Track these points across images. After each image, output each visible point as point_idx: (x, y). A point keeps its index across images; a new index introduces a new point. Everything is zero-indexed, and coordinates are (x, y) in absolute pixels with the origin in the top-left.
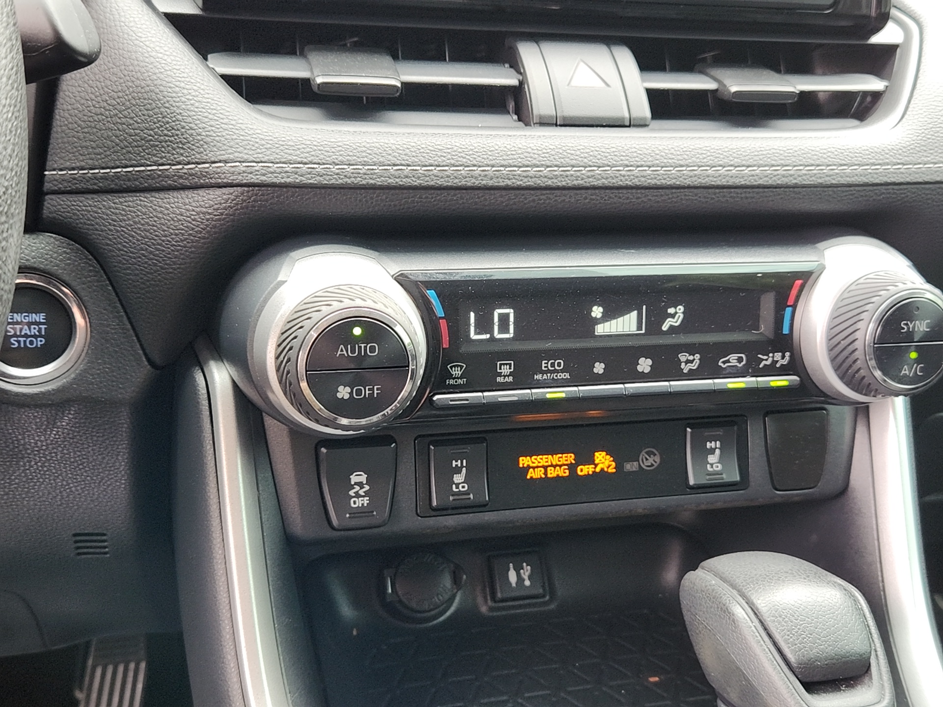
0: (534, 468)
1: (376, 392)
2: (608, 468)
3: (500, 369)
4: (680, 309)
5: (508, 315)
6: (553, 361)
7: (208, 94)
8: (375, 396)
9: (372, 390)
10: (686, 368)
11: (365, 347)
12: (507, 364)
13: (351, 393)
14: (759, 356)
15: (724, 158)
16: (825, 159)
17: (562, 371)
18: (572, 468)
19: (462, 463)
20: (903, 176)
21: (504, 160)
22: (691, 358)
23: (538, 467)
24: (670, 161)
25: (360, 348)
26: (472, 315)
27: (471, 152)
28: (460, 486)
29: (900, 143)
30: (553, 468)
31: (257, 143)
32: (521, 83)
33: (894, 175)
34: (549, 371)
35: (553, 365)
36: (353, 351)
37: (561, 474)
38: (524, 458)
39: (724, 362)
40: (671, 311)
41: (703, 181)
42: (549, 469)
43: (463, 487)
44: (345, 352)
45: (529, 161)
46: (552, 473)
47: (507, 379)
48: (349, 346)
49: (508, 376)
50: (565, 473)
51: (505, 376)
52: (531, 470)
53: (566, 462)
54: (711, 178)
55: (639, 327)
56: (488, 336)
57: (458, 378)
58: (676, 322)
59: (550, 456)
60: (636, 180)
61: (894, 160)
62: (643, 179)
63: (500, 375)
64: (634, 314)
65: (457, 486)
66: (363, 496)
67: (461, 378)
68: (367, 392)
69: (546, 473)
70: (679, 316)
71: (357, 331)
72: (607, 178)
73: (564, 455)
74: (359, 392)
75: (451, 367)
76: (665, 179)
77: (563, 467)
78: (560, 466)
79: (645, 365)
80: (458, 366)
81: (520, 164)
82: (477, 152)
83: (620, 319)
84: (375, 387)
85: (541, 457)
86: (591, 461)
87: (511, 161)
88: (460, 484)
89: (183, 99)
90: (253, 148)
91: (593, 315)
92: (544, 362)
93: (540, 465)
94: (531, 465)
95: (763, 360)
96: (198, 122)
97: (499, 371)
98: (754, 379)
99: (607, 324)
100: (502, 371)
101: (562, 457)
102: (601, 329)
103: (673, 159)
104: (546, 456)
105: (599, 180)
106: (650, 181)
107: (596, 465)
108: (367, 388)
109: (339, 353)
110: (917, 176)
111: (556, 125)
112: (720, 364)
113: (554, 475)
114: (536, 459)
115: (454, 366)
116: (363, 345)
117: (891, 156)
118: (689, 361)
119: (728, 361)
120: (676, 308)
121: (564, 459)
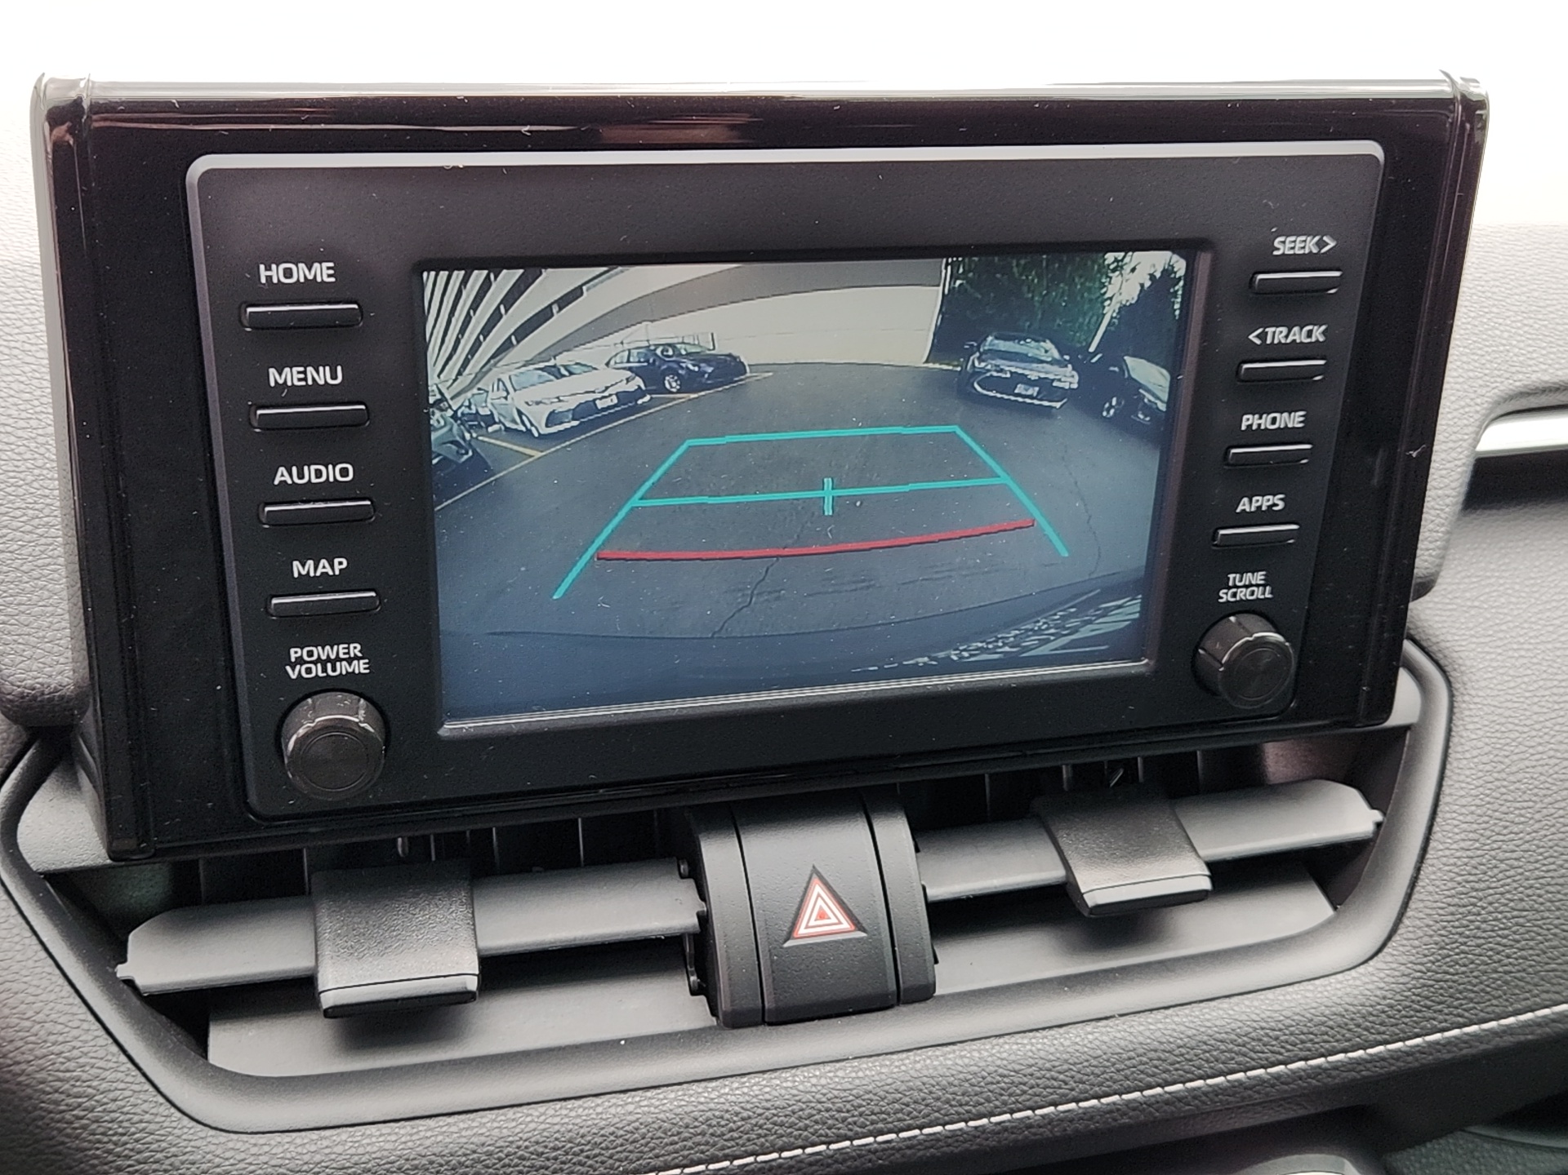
7: (115, 1100)
15: (1060, 1088)
16: (1245, 1055)
20: (1386, 1064)
21: (657, 1156)
24: (960, 1110)
27: (597, 1151)
29: (1384, 998)
32: (705, 919)
33: (1369, 1065)
41: (1020, 1137)
45: (703, 1152)
54: (1033, 1130)
60: (898, 1155)
61: (1371, 1037)
62: (908, 1152)
72: (845, 1161)
76: (949, 1145)
81: (685, 1162)
82: (607, 1148)
87: (669, 1158)
89: (68, 1116)
96: (96, 1162)
103: (967, 1104)
105: (829, 1166)
106: (920, 1153)
110: (1410, 1059)
111: (763, 1022)
117: (1366, 1029)
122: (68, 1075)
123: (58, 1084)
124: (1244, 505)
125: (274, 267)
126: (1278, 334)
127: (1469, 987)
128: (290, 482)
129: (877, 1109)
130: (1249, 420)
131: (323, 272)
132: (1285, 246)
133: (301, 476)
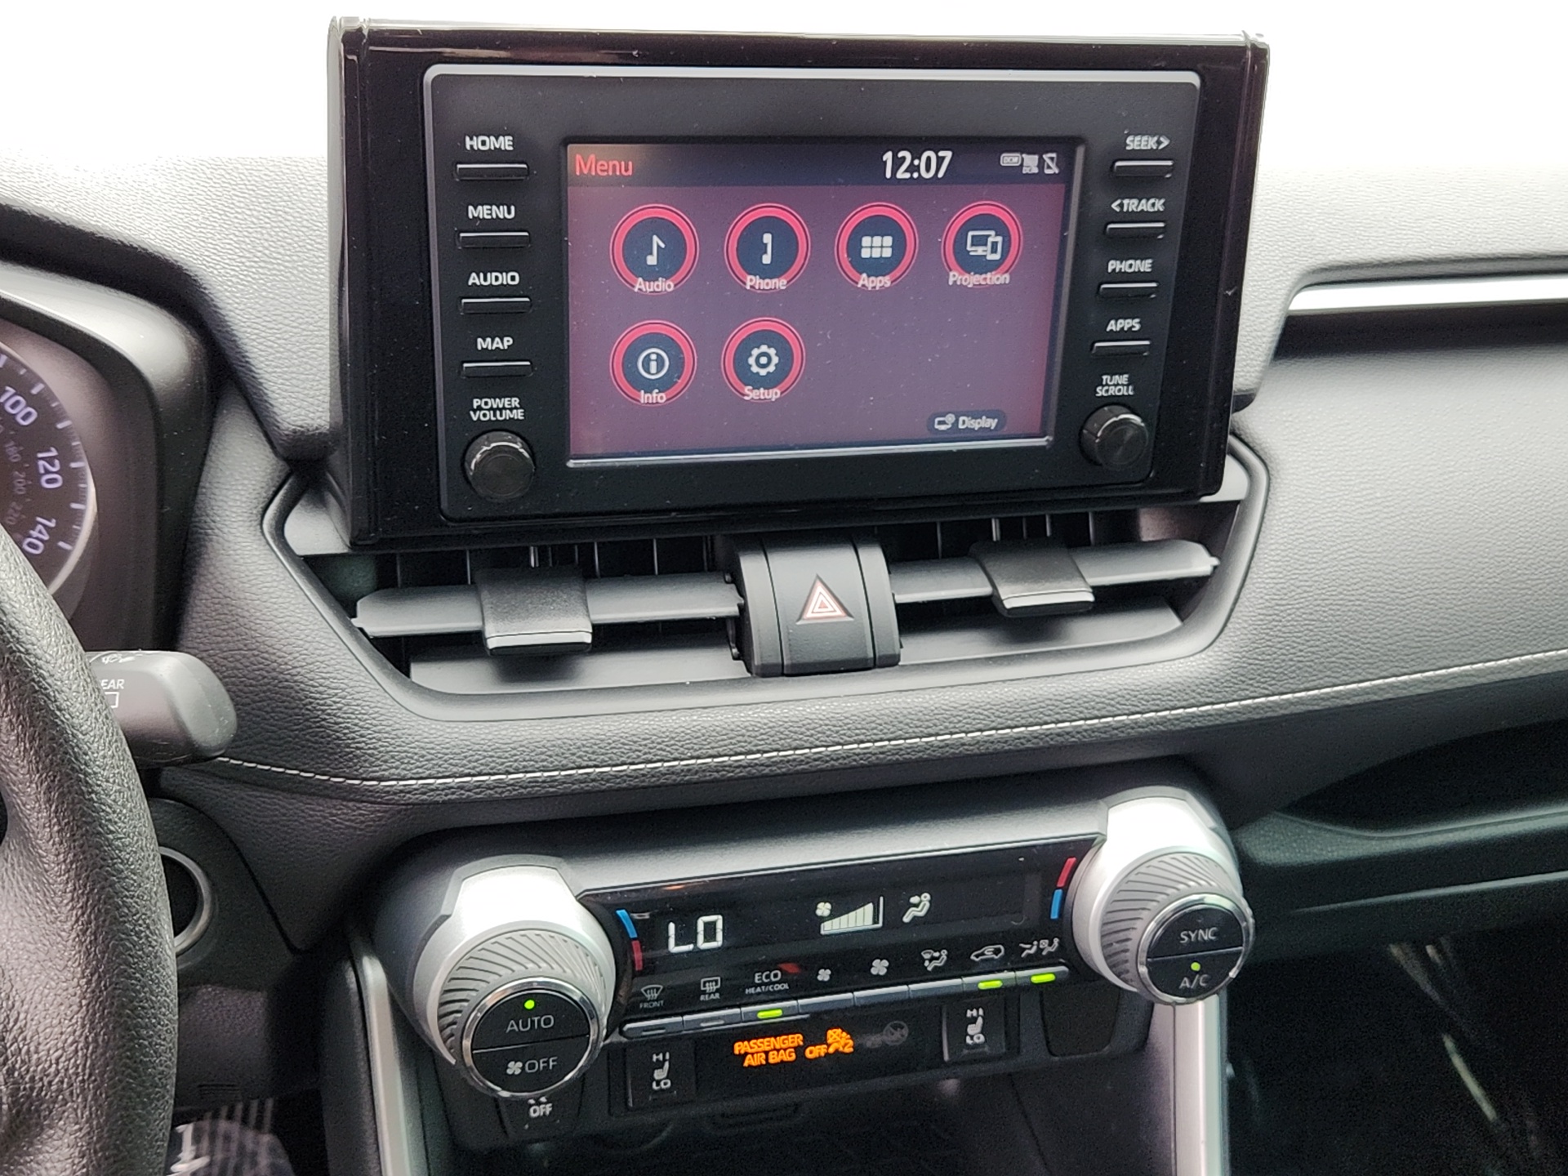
0: (752, 1054)
1: (551, 1064)
2: (844, 1047)
3: (704, 986)
4: (926, 897)
5: (714, 923)
6: (768, 973)
7: (358, 693)
8: (551, 1067)
9: (548, 1062)
10: (930, 966)
11: (539, 1021)
12: (712, 981)
13: (523, 1068)
14: (1022, 945)
15: (984, 720)
16: (1113, 706)
17: (778, 982)
18: (799, 1050)
19: (664, 1056)
20: (1212, 718)
21: (713, 748)
22: (936, 954)
23: (757, 1053)
24: (916, 730)
25: (533, 1022)
26: (672, 926)
27: (672, 742)
28: (662, 1083)
29: (1212, 674)
30: (775, 1052)
31: (416, 754)
32: (743, 609)
33: (1201, 719)
34: (763, 984)
35: (768, 977)
36: (525, 1026)
37: (786, 1058)
38: (740, 1043)
39: (977, 956)
40: (914, 900)
41: (957, 752)
42: (771, 1053)
43: (665, 1084)
44: (515, 1027)
45: (743, 747)
46: (774, 1058)
47: (712, 997)
48: (520, 1022)
49: (714, 993)
50: (790, 1056)
51: (710, 994)
52: (749, 1056)
53: (791, 1045)
54: (966, 747)
55: (875, 921)
56: (690, 947)
57: (654, 1001)
58: (921, 911)
59: (773, 1039)
60: (874, 758)
61: (1202, 700)
62: (881, 756)
63: (704, 992)
64: (869, 907)
65: (658, 1083)
66: (546, 1103)
67: (657, 1000)
68: (542, 1065)
69: (767, 1059)
70: (925, 905)
71: (530, 1005)
72: (838, 759)
73: (790, 1036)
74: (532, 1066)
75: (646, 991)
76: (908, 754)
77: (788, 1051)
78: (785, 1050)
79: (880, 967)
80: (653, 988)
81: (732, 753)
82: (679, 741)
83: (852, 914)
84: (551, 1060)
85: (761, 1040)
86: (823, 1041)
87: (720, 749)
88: (661, 1080)
89: (329, 702)
90: (412, 761)
91: (819, 912)
92: (757, 975)
93: (760, 1049)
94: (750, 1051)
95: (1025, 949)
96: (346, 731)
97: (702, 988)
98: (1012, 974)
99: (836, 920)
100: (707, 988)
101: (787, 1039)
102: (827, 928)
103: (921, 726)
104: (768, 1039)
105: (827, 762)
106: (889, 758)
107: (829, 1046)
108: (541, 1061)
109: (509, 1028)
110: (1230, 716)
111: (783, 675)
112: (973, 957)
113: (778, 1060)
114: (755, 1044)
115: (650, 989)
116: (536, 1019)
117: (1199, 694)
118: (934, 958)
119: (983, 954)
120: (920, 896)
121: (790, 1040)
122: (328, 675)
123: (322, 681)
124: (1112, 326)
125: (475, 138)
126: (1131, 205)
127: (1272, 670)
128: (478, 283)
129: (859, 726)
130: (1113, 265)
131: (505, 143)
132: (1134, 143)
133: (485, 280)
